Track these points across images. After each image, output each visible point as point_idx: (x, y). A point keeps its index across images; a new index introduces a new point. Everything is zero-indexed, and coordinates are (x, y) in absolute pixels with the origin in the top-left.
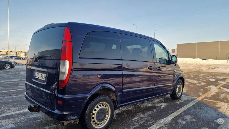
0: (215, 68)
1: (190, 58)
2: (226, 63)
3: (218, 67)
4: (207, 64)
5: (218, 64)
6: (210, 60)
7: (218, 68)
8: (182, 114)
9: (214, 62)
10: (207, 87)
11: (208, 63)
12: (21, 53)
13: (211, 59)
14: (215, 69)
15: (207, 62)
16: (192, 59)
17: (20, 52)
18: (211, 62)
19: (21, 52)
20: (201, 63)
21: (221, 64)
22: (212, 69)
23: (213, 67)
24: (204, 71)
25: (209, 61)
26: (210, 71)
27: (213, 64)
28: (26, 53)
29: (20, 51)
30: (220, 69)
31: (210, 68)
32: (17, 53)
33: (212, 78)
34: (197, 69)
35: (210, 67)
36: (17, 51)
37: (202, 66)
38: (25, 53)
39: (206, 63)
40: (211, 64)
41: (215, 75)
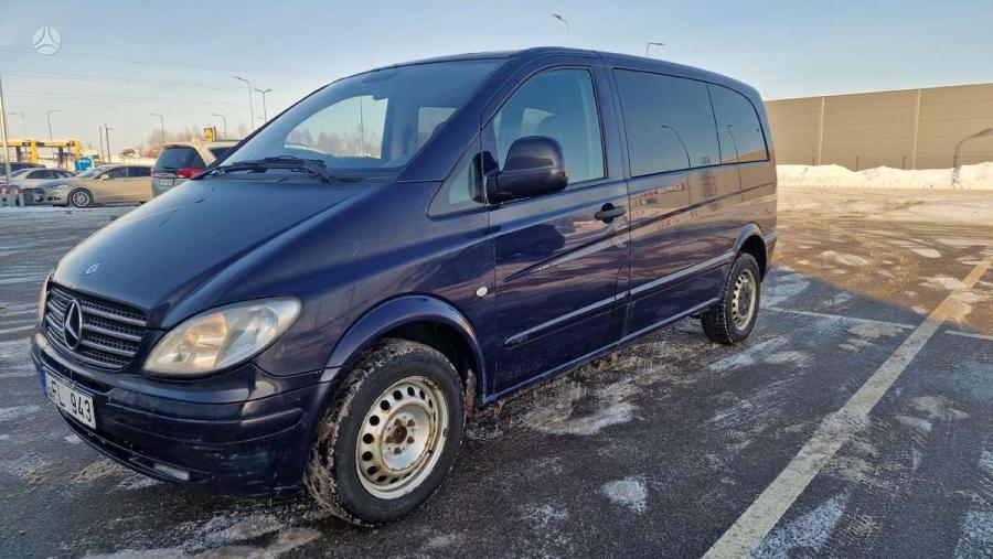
0: (908, 205)
1: (797, 164)
2: (946, 185)
3: (919, 199)
4: (869, 189)
5: (916, 190)
6: (883, 169)
7: (920, 203)
8: (898, 392)
9: (897, 181)
10: (925, 281)
11: (873, 186)
12: (40, 149)
13: (887, 166)
14: (911, 209)
15: (869, 179)
16: (806, 170)
17: (33, 145)
18: (887, 178)
19: (40, 145)
20: (843, 183)
21: (928, 186)
22: (899, 207)
23: (902, 201)
24: (872, 217)
25: (877, 176)
26: (899, 219)
27: (893, 187)
28: (61, 149)
29: (33, 139)
30: (932, 207)
31: (888, 207)
32: (18, 148)
33: (921, 244)
34: (839, 210)
35: (887, 201)
36: (19, 141)
37: (856, 198)
38: (57, 151)
39: (866, 186)
40: (886, 186)
41: (929, 235)
